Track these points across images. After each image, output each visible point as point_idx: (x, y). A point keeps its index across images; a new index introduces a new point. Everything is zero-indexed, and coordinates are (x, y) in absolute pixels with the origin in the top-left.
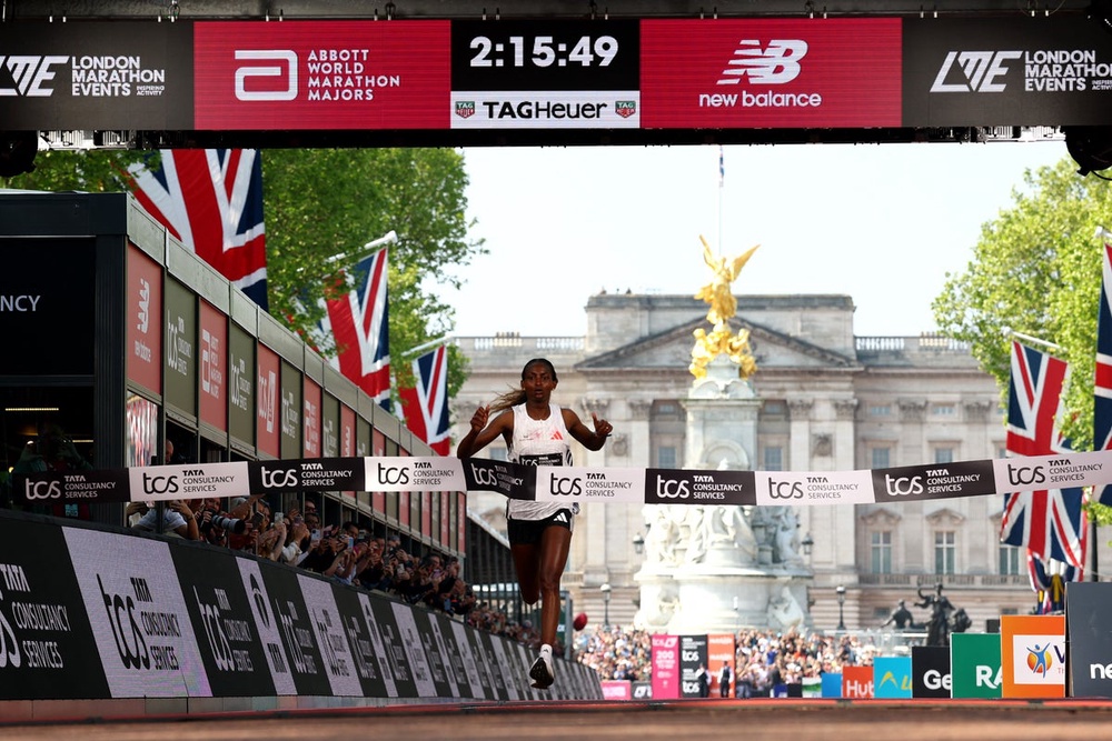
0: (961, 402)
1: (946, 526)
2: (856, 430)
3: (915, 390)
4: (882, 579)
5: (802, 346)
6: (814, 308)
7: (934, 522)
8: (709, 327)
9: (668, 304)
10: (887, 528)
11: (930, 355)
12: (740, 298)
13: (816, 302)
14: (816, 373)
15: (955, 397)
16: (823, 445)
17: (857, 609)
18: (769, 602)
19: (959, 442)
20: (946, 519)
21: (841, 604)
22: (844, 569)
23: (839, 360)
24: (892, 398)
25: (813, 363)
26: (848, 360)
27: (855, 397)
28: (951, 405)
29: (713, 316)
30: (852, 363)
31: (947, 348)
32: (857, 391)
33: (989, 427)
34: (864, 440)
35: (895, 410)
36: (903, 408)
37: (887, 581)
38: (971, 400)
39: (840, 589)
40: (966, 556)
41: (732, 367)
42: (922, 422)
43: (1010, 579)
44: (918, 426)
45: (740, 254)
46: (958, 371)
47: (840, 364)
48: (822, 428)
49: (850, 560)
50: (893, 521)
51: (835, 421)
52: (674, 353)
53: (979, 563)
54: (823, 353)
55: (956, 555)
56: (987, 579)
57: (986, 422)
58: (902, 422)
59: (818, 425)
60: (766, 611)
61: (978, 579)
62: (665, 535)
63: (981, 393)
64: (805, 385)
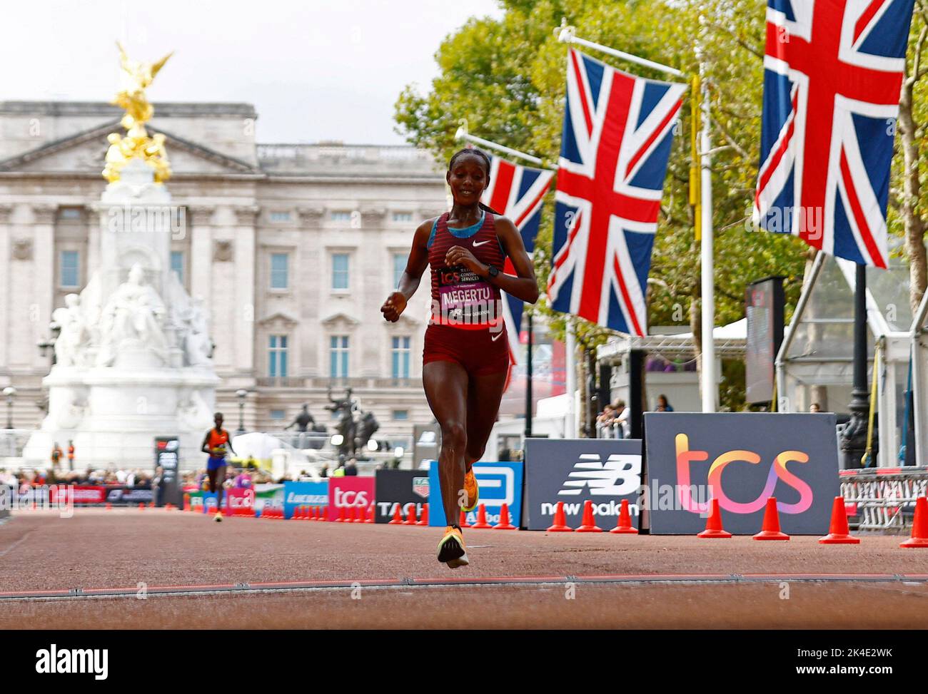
0: (358, 210)
1: (340, 330)
2: (256, 237)
3: (314, 198)
4: (278, 382)
5: (205, 154)
6: (218, 116)
7: (329, 326)
8: (123, 131)
9: (74, 110)
10: (284, 332)
11: (329, 163)
12: (156, 105)
13: (220, 110)
14: (218, 180)
15: (352, 205)
16: (223, 251)
17: (253, 411)
18: (178, 406)
19: (354, 249)
20: (341, 324)
21: (241, 407)
22: (242, 374)
23: (241, 167)
24: (291, 205)
25: (215, 170)
26: (250, 167)
27: (256, 204)
28: (347, 213)
29: (128, 121)
30: (254, 170)
31: (344, 157)
32: (258, 198)
33: (385, 235)
34: (264, 247)
35: (294, 217)
36: (302, 215)
37: (285, 384)
38: (367, 208)
39: (241, 392)
40: (359, 360)
41: (146, 173)
42: (319, 229)
43: (401, 383)
44: (315, 233)
45: (157, 60)
46: (355, 179)
47: (242, 171)
48: (224, 235)
49: (247, 363)
50: (290, 326)
51: (236, 226)
52: (80, 159)
53: (371, 368)
54: (225, 161)
55: (350, 359)
56: (379, 382)
57: (381, 230)
58: (301, 229)
59: (219, 231)
60: (175, 415)
61: (371, 382)
62: (76, 339)
63: (378, 200)
64: (208, 191)
